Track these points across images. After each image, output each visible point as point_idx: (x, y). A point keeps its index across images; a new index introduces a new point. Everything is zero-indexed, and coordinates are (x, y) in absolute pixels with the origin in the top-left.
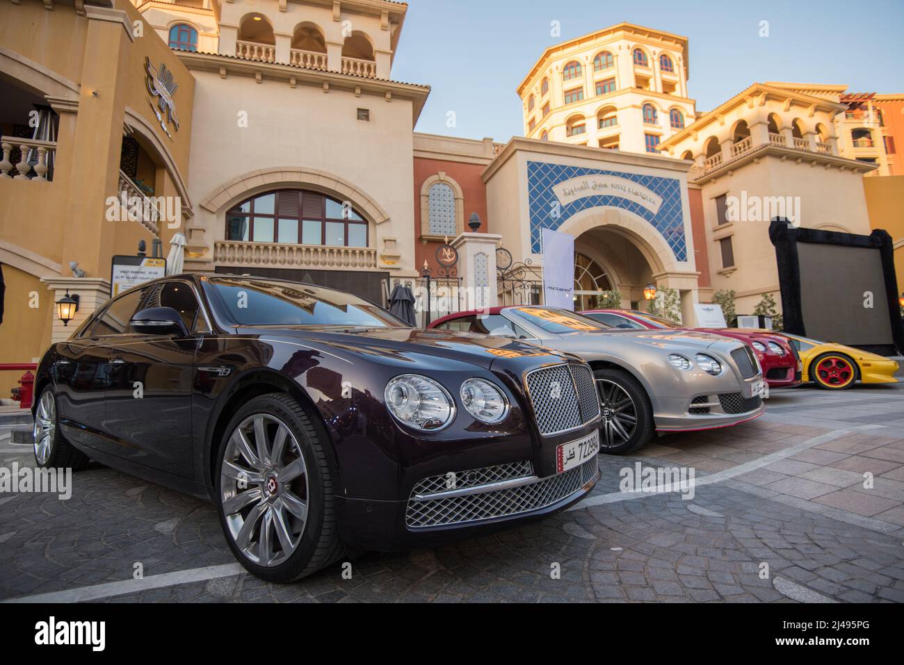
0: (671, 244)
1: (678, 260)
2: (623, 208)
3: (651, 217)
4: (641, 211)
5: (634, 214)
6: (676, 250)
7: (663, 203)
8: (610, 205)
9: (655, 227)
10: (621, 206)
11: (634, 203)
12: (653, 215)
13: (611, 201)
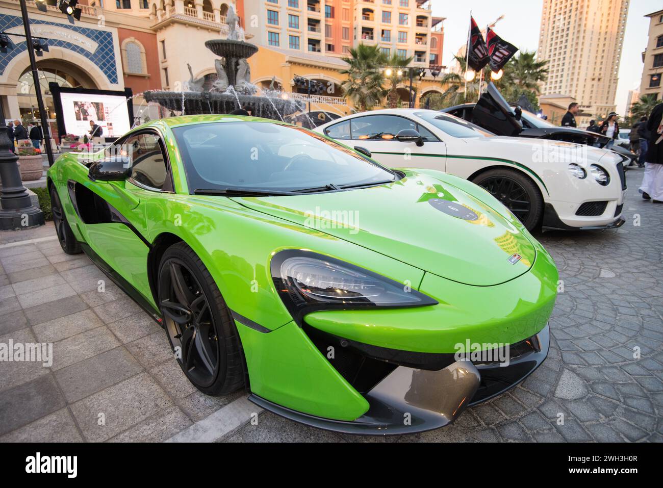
0: (106, 73)
1: (111, 82)
2: (67, 48)
3: (89, 55)
4: (82, 51)
5: (76, 52)
6: (109, 77)
7: (98, 47)
8: (56, 45)
9: (93, 61)
10: (65, 47)
11: (76, 46)
12: (91, 54)
13: (56, 43)
